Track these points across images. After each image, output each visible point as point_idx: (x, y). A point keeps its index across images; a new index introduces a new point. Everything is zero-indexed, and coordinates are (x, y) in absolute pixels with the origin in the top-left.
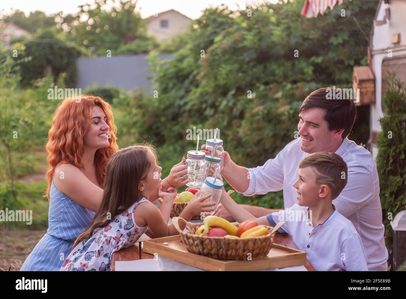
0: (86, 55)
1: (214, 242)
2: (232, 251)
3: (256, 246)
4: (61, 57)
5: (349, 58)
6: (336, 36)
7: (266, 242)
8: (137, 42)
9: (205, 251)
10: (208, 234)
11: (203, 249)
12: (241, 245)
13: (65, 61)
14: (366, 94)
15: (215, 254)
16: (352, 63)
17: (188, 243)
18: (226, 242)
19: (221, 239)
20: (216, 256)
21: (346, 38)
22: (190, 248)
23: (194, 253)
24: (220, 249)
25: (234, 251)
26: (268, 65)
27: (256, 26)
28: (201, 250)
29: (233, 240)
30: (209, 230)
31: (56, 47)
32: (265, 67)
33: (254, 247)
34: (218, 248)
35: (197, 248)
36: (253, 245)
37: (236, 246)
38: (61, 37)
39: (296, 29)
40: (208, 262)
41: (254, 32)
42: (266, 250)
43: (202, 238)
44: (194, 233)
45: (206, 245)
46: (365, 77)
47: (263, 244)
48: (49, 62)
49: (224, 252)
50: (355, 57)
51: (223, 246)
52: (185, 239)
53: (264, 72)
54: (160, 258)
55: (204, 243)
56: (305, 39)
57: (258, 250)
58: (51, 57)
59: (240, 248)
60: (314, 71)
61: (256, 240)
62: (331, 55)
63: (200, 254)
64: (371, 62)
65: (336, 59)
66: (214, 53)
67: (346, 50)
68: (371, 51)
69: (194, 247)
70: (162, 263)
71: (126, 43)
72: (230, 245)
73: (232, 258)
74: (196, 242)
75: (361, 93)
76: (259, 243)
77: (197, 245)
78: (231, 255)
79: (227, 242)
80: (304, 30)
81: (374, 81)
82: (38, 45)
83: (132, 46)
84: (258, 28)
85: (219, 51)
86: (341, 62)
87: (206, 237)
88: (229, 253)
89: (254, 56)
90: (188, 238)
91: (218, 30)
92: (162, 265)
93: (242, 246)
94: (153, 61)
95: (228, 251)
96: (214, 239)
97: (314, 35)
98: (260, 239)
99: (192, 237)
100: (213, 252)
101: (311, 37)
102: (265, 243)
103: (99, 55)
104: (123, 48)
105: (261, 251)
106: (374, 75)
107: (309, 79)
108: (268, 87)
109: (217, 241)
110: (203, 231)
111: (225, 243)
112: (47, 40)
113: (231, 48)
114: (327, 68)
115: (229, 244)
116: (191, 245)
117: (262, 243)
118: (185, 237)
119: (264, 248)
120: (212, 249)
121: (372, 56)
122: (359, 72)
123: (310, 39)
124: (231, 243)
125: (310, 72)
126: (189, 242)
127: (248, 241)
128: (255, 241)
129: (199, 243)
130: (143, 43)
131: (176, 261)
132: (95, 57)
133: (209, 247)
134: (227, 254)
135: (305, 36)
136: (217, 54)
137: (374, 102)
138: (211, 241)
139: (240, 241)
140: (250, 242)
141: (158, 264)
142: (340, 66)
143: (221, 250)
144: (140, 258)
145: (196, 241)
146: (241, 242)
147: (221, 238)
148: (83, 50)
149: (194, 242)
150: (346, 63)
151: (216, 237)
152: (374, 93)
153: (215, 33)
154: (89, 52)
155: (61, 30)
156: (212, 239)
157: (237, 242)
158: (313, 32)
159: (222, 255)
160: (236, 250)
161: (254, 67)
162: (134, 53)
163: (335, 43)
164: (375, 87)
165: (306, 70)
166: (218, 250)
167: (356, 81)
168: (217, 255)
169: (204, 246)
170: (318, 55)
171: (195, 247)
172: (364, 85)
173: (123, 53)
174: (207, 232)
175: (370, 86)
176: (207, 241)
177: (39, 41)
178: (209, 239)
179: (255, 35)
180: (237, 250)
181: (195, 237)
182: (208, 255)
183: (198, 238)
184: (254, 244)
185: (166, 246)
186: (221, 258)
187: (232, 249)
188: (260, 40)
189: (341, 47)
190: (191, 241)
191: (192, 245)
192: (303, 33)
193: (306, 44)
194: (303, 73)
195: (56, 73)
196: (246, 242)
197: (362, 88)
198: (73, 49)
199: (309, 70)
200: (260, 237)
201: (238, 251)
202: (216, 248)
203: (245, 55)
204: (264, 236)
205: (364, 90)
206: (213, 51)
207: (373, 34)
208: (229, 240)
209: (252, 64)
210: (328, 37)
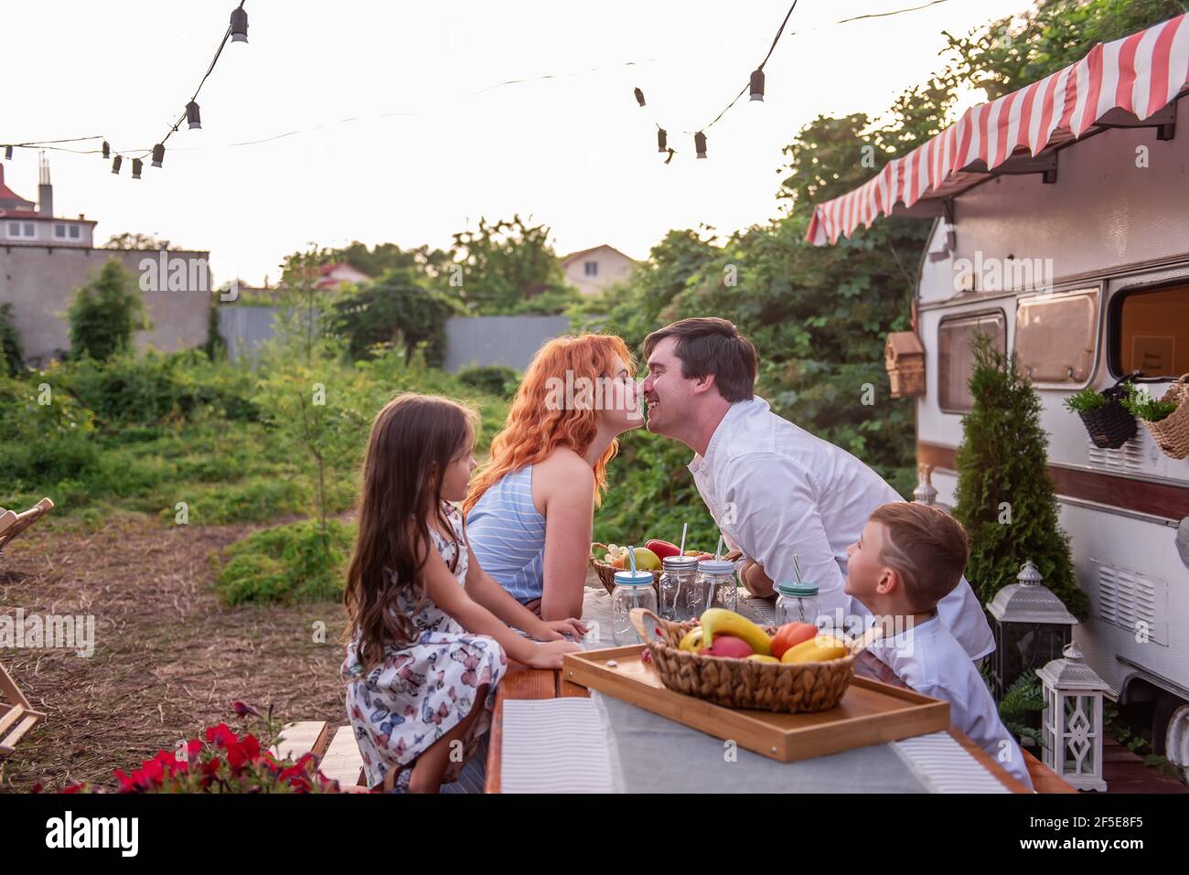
0: (462, 314)
1: (725, 669)
2: (766, 691)
3: (820, 681)
4: (421, 315)
5: (871, 321)
6: (848, 283)
7: (843, 674)
8: (547, 294)
9: (705, 688)
10: (711, 649)
11: (701, 683)
12: (787, 677)
13: (427, 323)
14: (910, 378)
15: (725, 696)
16: (876, 327)
17: (664, 668)
18: (752, 671)
19: (743, 664)
20: (728, 701)
21: (866, 286)
22: (670, 679)
23: (679, 690)
24: (739, 684)
25: (769, 690)
26: (782, 326)
27: (763, 257)
28: (694, 685)
29: (769, 668)
30: (714, 640)
31: (413, 298)
32: (777, 330)
33: (814, 684)
34: (735, 682)
35: (686, 680)
36: (813, 680)
37: (775, 682)
38: (423, 284)
39: (781, 271)
40: (709, 713)
41: (759, 267)
42: (839, 691)
43: (700, 659)
44: (677, 646)
45: (707, 675)
46: (908, 350)
47: (835, 678)
48: (401, 323)
49: (747, 692)
50: (881, 318)
51: (746, 680)
52: (660, 658)
53: (774, 339)
54: (600, 697)
55: (704, 671)
56: (796, 287)
57: (823, 691)
58: (404, 315)
59: (783, 685)
60: (812, 342)
61: (820, 668)
62: (841, 314)
63: (691, 693)
64: (917, 323)
65: (849, 321)
66: (686, 304)
67: (865, 306)
68: (918, 306)
69: (679, 678)
70: (605, 708)
71: (528, 298)
72: (762, 678)
73: (764, 706)
74: (684, 668)
75: (901, 377)
76: (827, 675)
77: (687, 675)
78: (762, 700)
79: (756, 671)
80: (795, 273)
81: (923, 356)
82: (385, 295)
83: (539, 301)
84: (765, 262)
85: (694, 300)
86: (857, 326)
87: (706, 657)
88: (759, 694)
89: (757, 309)
90: (666, 657)
91: (691, 267)
92: (606, 714)
93: (790, 681)
94: (575, 320)
95: (757, 690)
96: (727, 663)
97: (813, 281)
98: (829, 667)
99: (675, 655)
100: (722, 691)
101: (807, 284)
102: (840, 675)
103: (482, 315)
104: (524, 304)
105: (831, 692)
106: (922, 345)
107: (803, 354)
108: (782, 365)
109: (733, 667)
110: (697, 642)
111: (750, 674)
112: (400, 288)
113: (715, 296)
114: (833, 336)
115: (759, 675)
116: (671, 674)
117: (832, 676)
118: (659, 654)
119: (836, 686)
120: (719, 685)
121: (919, 313)
122: (897, 341)
123: (806, 288)
124: (764, 673)
125: (806, 343)
126: (668, 666)
127: (804, 669)
128: (818, 671)
129: (691, 670)
130: (556, 298)
131: (635, 705)
132: (476, 315)
133: (714, 680)
134: (753, 697)
135: (797, 283)
136: (690, 306)
137: (922, 392)
138: (718, 666)
139: (785, 669)
140: (807, 674)
141: (597, 711)
142: (855, 332)
143: (740, 688)
144: (556, 696)
145: (685, 664)
146: (788, 671)
147: (741, 660)
148: (457, 304)
149: (680, 668)
150: (867, 329)
151: (731, 659)
152: (923, 376)
153: (687, 272)
154: (467, 308)
155: (425, 273)
156: (721, 662)
157: (777, 672)
158: (810, 276)
159: (742, 698)
160: (775, 690)
161: (756, 329)
162: (542, 312)
163: (848, 295)
164: (924, 366)
165: (798, 339)
166: (734, 688)
167: (892, 357)
168: (731, 697)
169: (703, 676)
170: (818, 316)
171: (682, 677)
172: (907, 363)
173: (522, 312)
174: (709, 645)
175: (915, 364)
176: (710, 667)
177: (386, 288)
178: (716, 663)
179: (760, 274)
180: (778, 690)
181: (683, 657)
182: (711, 697)
183: (690, 658)
184: (816, 678)
185: (613, 671)
186: (738, 705)
187: (766, 687)
188: (769, 281)
189: (857, 301)
190: (672, 664)
191: (675, 673)
192: (793, 277)
193: (799, 296)
194: (793, 344)
195: (411, 341)
196: (798, 673)
197: (903, 368)
198: (442, 302)
199: (804, 339)
200: (830, 662)
201: (779, 693)
202: (728, 683)
203: (741, 308)
204: (838, 661)
205: (906, 372)
206: (684, 300)
207: (920, 277)
208: (760, 666)
209: (753, 324)
210: (835, 285)
